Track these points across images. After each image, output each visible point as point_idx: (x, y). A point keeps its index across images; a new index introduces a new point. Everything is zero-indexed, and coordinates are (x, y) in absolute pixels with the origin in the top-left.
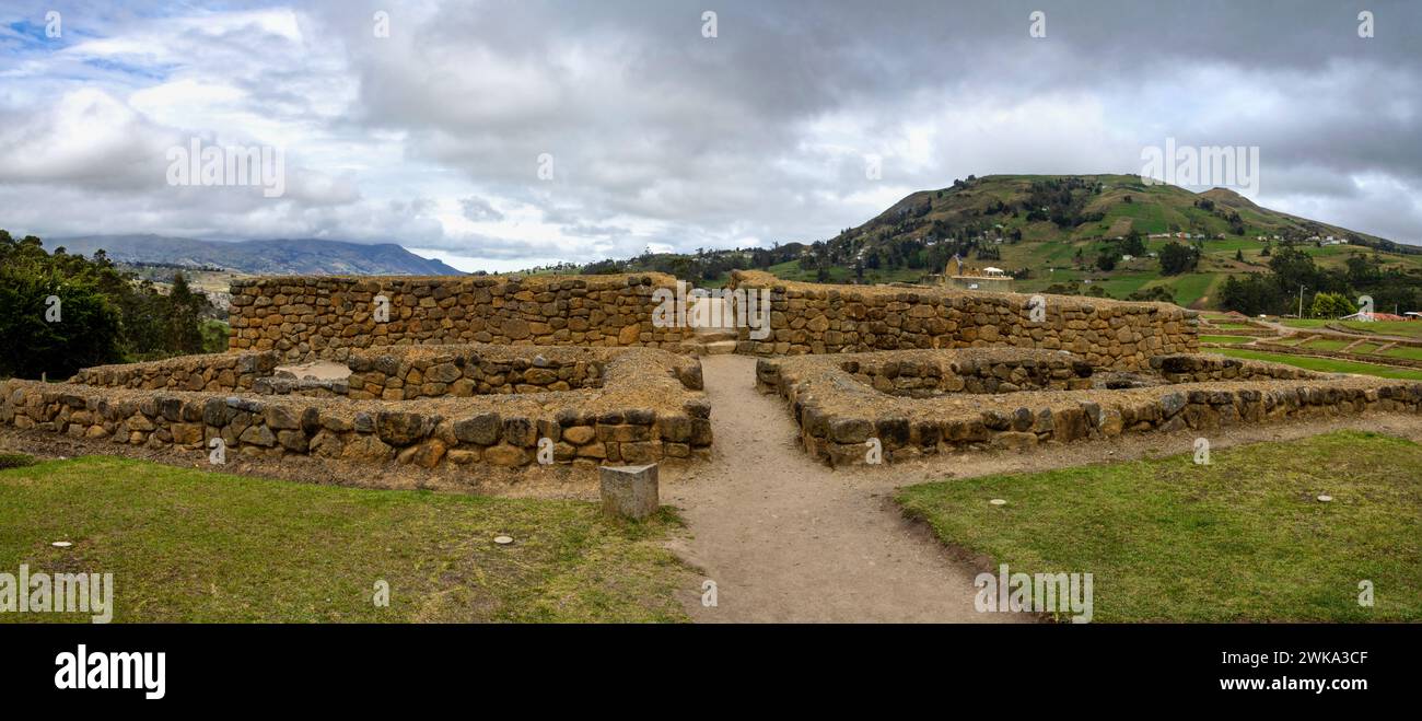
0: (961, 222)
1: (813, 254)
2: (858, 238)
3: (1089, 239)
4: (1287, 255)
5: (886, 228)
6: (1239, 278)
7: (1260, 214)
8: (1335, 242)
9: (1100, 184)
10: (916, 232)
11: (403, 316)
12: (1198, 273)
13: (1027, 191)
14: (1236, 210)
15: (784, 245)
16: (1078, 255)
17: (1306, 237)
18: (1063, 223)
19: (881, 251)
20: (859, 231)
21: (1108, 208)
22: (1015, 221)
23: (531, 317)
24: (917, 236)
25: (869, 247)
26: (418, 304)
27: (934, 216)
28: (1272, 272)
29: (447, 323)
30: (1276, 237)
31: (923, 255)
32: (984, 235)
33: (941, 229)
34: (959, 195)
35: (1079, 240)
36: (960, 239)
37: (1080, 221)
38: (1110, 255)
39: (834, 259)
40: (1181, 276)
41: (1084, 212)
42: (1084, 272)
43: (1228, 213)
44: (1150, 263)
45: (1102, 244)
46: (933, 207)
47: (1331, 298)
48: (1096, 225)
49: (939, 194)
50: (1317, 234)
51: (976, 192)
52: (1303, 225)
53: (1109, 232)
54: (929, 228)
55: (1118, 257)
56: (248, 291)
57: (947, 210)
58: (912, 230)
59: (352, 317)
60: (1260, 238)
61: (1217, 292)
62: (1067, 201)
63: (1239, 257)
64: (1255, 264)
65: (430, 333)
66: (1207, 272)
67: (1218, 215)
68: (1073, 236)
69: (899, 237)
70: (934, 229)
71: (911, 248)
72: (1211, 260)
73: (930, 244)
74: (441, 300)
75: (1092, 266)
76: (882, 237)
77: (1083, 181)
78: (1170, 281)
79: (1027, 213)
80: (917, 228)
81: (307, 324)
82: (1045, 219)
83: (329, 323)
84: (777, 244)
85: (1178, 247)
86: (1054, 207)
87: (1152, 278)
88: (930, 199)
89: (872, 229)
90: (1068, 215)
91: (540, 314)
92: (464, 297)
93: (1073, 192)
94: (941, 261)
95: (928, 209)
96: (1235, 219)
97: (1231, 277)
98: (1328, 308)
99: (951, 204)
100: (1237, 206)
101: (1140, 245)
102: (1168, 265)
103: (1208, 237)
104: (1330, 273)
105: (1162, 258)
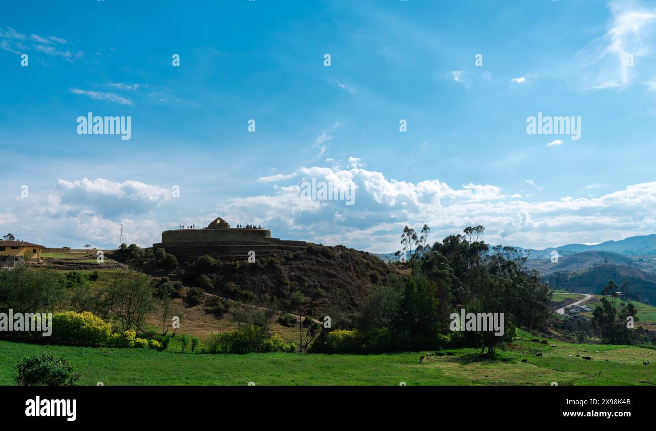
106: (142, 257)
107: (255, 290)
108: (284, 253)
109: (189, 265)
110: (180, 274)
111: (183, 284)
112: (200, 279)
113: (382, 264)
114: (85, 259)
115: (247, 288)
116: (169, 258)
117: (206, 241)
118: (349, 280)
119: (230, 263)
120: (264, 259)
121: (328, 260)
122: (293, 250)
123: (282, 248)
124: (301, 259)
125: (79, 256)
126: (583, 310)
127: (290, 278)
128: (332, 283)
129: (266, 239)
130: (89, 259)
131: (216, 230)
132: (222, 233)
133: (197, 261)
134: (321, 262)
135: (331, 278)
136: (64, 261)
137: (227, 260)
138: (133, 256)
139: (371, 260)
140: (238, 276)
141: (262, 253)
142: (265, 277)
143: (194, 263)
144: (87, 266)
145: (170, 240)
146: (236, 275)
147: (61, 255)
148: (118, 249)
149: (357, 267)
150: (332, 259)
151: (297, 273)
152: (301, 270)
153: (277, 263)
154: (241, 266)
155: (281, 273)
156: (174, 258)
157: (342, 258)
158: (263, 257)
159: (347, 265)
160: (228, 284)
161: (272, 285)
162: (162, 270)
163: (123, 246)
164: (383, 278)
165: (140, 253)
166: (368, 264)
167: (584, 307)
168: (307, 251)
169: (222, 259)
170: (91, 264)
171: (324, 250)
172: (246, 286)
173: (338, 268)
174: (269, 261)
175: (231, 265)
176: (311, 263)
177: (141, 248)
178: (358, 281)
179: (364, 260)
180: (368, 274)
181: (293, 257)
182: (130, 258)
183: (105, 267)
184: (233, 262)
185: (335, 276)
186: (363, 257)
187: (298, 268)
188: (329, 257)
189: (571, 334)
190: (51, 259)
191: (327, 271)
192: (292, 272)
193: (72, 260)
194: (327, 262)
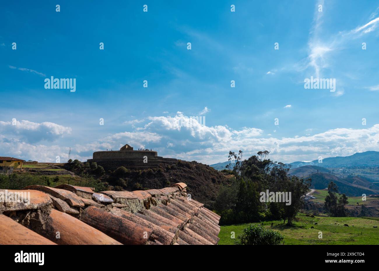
106: (82, 167)
107: (151, 187)
108: (166, 165)
109: (111, 172)
110: (106, 178)
111: (109, 184)
112: (118, 181)
113: (216, 172)
114: (48, 169)
115: (146, 186)
116: (99, 168)
117: (120, 158)
118: (202, 181)
119: (136, 171)
120: (155, 169)
121: (190, 170)
122: (171, 164)
123: (164, 163)
124: (175, 169)
125: (44, 167)
126: (311, 198)
127: (170, 180)
128: (193, 183)
129: (155, 157)
130: (50, 168)
131: (126, 152)
132: (130, 153)
133: (116, 170)
134: (186, 171)
135: (192, 180)
136: (36, 170)
137: (134, 169)
138: (76, 167)
139: (211, 170)
140: (141, 179)
141: (153, 165)
142: (156, 179)
143: (114, 171)
144: (50, 173)
145: (98, 157)
146: (140, 178)
147: (33, 166)
148: (67, 162)
149: (205, 174)
150: (191, 169)
151: (173, 177)
152: (176, 175)
153: (162, 171)
154: (142, 173)
155: (165, 177)
156: (102, 168)
157: (197, 169)
158: (155, 167)
159: (199, 172)
160: (136, 184)
161: (160, 184)
162: (95, 175)
163: (70, 160)
164: (218, 180)
165: (81, 165)
166: (209, 172)
167: (312, 196)
168: (178, 164)
169: (131, 169)
170: (52, 172)
171: (187, 164)
172: (146, 185)
173: (195, 174)
174: (158, 170)
175: (136, 172)
176: (181, 171)
177: (82, 162)
178: (206, 182)
179: (207, 170)
180: (210, 178)
181: (170, 168)
182: (75, 168)
183: (61, 174)
184: (137, 171)
185: (194, 179)
186: (207, 168)
187: (174, 174)
188: (190, 168)
189: (308, 212)
190: (28, 168)
191: (190, 176)
192: (171, 176)
193: (40, 169)
194: (189, 170)
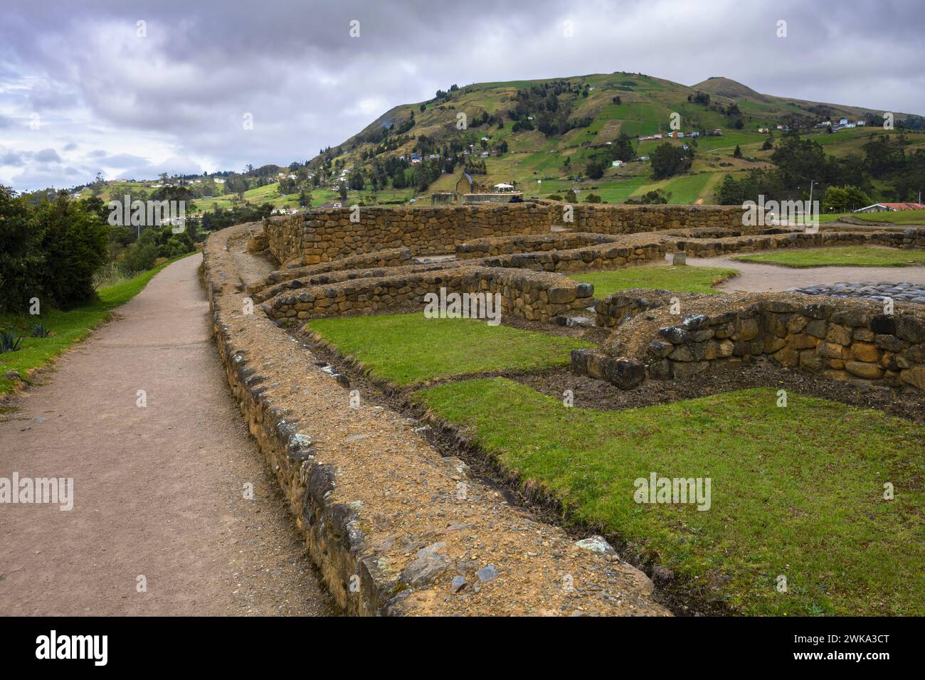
0: (445, 136)
1: (293, 177)
2: (340, 158)
3: (577, 146)
4: (792, 146)
5: (367, 147)
6: (738, 177)
7: (762, 103)
8: (849, 126)
9: (588, 86)
10: (400, 149)
11: (420, 229)
12: (692, 174)
13: (512, 99)
14: (734, 101)
15: (258, 167)
16: (566, 165)
17: (814, 123)
18: (549, 131)
19: (365, 170)
20: (339, 150)
21: (597, 111)
22: (501, 132)
23: (484, 226)
24: (401, 153)
25: (352, 167)
26: (428, 222)
27: (417, 132)
28: (774, 167)
29: (443, 231)
30: (779, 127)
31: (408, 172)
32: (470, 149)
33: (425, 145)
34: (442, 108)
35: (566, 148)
36: (446, 155)
37: (567, 128)
38: (598, 162)
39: (316, 182)
40: (674, 180)
41: (571, 118)
42: (573, 182)
43: (725, 106)
44: (641, 167)
45: (591, 151)
46: (417, 122)
47: (844, 191)
48: (584, 131)
49: (423, 107)
50: (828, 119)
51: (461, 103)
52: (811, 110)
53: (597, 137)
54: (413, 144)
55: (608, 163)
56: (321, 218)
57: (430, 124)
58: (395, 148)
59: (389, 231)
60: (761, 130)
61: (712, 193)
62: (553, 107)
63: (737, 154)
64: (756, 160)
65: (434, 237)
66: (701, 172)
67: (714, 109)
68: (561, 145)
69: (382, 155)
70: (419, 146)
71: (396, 166)
72: (707, 159)
73: (414, 161)
74: (440, 218)
75: (580, 175)
76: (365, 156)
77: (569, 84)
78: (662, 185)
79: (513, 123)
80: (400, 146)
81: (361, 236)
82: (532, 129)
83: (376, 235)
84: (250, 167)
85: (671, 148)
86: (541, 115)
87: (643, 184)
88: (412, 113)
89: (354, 147)
90: (555, 122)
91: (489, 224)
92: (452, 217)
93: (559, 97)
94: (427, 178)
95: (410, 125)
96: (733, 110)
97: (729, 176)
98: (840, 202)
99: (435, 117)
100: (734, 96)
101: (630, 149)
102: (661, 169)
103: (703, 133)
104: (842, 161)
105: (653, 161)
